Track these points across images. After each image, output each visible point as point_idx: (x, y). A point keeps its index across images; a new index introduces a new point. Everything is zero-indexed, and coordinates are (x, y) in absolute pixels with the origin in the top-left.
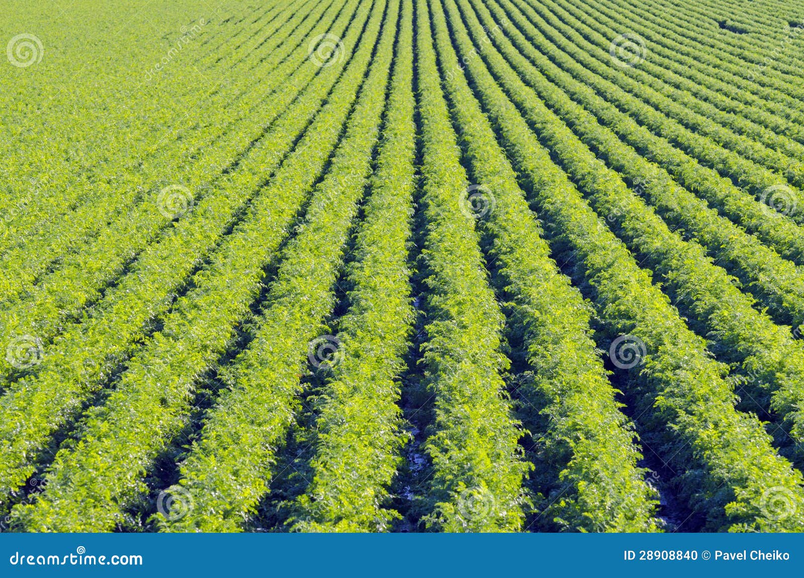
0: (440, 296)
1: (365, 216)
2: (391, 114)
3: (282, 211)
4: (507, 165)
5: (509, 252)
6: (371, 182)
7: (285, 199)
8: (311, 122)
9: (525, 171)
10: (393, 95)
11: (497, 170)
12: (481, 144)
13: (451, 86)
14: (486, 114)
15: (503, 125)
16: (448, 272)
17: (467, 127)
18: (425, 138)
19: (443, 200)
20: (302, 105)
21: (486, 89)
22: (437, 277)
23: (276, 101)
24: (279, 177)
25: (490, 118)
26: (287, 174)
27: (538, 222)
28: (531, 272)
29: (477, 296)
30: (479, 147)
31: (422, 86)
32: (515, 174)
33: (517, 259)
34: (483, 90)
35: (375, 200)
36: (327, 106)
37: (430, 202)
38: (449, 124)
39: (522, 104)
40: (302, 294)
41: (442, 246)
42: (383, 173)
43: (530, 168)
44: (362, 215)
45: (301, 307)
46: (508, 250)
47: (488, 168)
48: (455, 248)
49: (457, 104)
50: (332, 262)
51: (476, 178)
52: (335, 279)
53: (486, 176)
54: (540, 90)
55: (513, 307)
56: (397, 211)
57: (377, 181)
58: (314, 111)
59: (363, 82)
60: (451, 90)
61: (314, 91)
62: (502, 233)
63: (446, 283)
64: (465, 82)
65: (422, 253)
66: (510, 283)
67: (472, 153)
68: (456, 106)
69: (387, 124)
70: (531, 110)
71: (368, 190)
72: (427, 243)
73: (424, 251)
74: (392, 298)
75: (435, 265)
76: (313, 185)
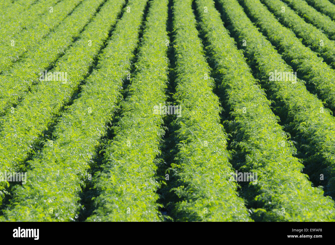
0: (188, 202)
1: (114, 135)
2: (143, 49)
3: (29, 129)
4: (261, 92)
5: (261, 167)
7: (32, 119)
8: (61, 55)
9: (279, 99)
10: (147, 33)
11: (252, 97)
12: (235, 74)
13: (207, 27)
14: (241, 51)
15: (259, 60)
16: (197, 180)
17: (221, 61)
18: (179, 70)
19: (195, 121)
20: (53, 40)
21: (242, 29)
22: (185, 187)
23: (26, 36)
24: (27, 100)
25: (246, 55)
26: (35, 97)
27: (291, 143)
28: (283, 181)
29: (227, 201)
30: (233, 77)
31: (177, 25)
32: (270, 102)
33: (269, 172)
34: (240, 30)
35: (124, 121)
36: (79, 42)
37: (181, 123)
38: (204, 59)
39: (279, 42)
40: (47, 197)
41: (191, 159)
42: (133, 98)
43: (285, 96)
45: (44, 208)
46: (260, 164)
47: (241, 95)
48: (204, 161)
49: (212, 42)
51: (230, 105)
53: (240, 102)
54: (297, 30)
55: (263, 214)
56: (147, 131)
57: (127, 105)
58: (66, 47)
59: (117, 22)
60: (207, 30)
61: (65, 29)
62: (254, 150)
63: (195, 191)
64: (221, 23)
65: (171, 167)
66: (261, 193)
67: (226, 84)
68: (210, 44)
69: (140, 57)
70: (288, 48)
71: (118, 114)
72: (176, 159)
73: (173, 165)
74: (138, 202)
75: (185, 177)
76: (63, 109)
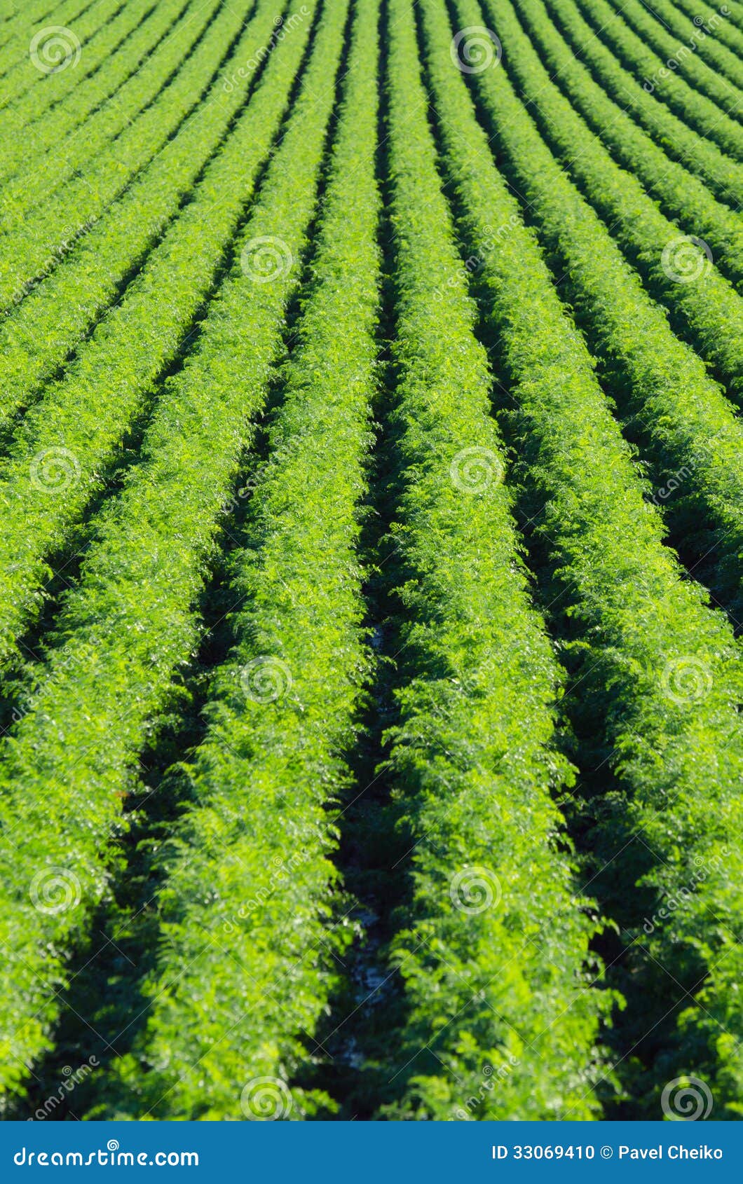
0: (429, 626)
1: (272, 449)
2: (329, 228)
3: (92, 436)
4: (577, 340)
5: (578, 531)
6: (284, 373)
7: (99, 409)
8: (156, 242)
9: (615, 353)
10: (335, 185)
11: (556, 351)
12: (521, 294)
13: (459, 168)
14: (532, 230)
15: (569, 253)
16: (444, 574)
17: (491, 258)
18: (402, 280)
19: (438, 418)
20: (138, 204)
21: (534, 175)
22: (420, 583)
23: (82, 194)
24: (86, 362)
25: (541, 238)
26: (103, 356)
27: (639, 467)
28: (624, 575)
29: (507, 627)
30: (517, 301)
31: (396, 166)
32: (594, 361)
33: (595, 547)
34: (528, 177)
35: (292, 413)
36: (191, 208)
37: (410, 420)
38: (452, 250)
39: (611, 207)
40: (133, 618)
41: (433, 515)
42: (309, 355)
43: (626, 348)
44: (261, 447)
45: (128, 645)
46: (576, 526)
47: (536, 347)
48: (461, 522)
49: (470, 207)
50: (196, 548)
51: (510, 369)
52: (202, 585)
53: (531, 364)
54: (649, 178)
55: (583, 652)
56: (339, 439)
57: (295, 373)
58: (165, 217)
59: (272, 155)
60: (457, 175)
61: (164, 175)
62: (563, 489)
63: (441, 597)
64: (489, 159)
65: (389, 531)
66: (578, 599)
67: (501, 315)
68: (468, 212)
69: (321, 249)
70: (631, 222)
71: (277, 393)
72: (401, 509)
73: (395, 526)
74: (323, 629)
75: (420, 556)
76: (159, 380)
